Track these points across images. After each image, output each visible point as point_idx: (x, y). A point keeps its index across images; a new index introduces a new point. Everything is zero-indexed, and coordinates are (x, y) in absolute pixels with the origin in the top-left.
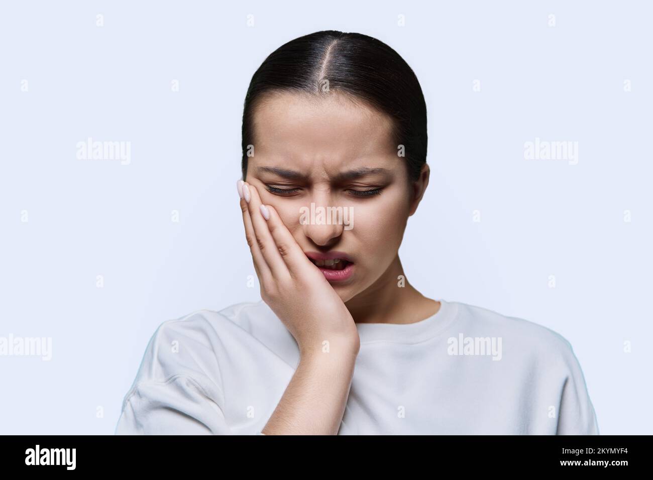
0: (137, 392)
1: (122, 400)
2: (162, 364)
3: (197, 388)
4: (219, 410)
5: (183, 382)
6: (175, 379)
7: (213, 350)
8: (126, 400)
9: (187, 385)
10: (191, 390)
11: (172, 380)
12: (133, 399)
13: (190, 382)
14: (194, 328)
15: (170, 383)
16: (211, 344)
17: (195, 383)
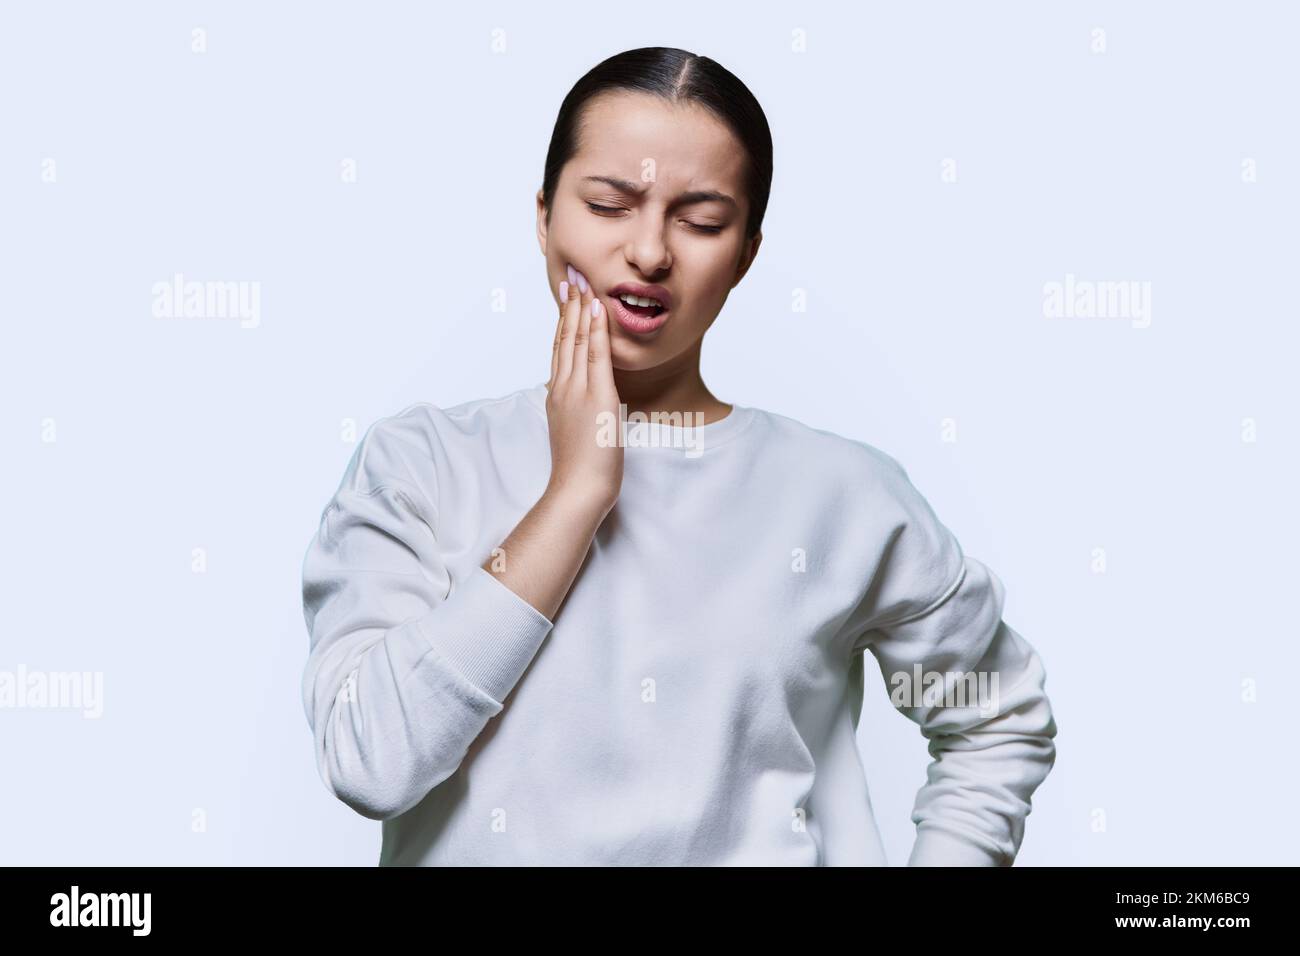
0: (336, 505)
1: (321, 514)
2: (369, 473)
3: (406, 503)
4: (430, 531)
5: (390, 495)
6: (381, 491)
7: (433, 460)
8: (325, 513)
9: (396, 499)
10: (398, 506)
11: (377, 492)
12: (332, 513)
13: (398, 496)
14: (411, 428)
15: (375, 496)
16: (433, 455)
17: (405, 498)
